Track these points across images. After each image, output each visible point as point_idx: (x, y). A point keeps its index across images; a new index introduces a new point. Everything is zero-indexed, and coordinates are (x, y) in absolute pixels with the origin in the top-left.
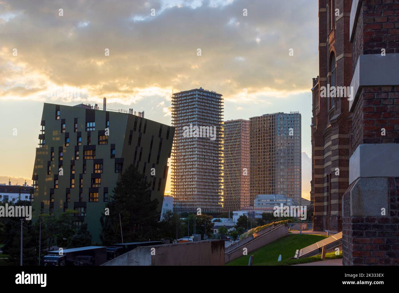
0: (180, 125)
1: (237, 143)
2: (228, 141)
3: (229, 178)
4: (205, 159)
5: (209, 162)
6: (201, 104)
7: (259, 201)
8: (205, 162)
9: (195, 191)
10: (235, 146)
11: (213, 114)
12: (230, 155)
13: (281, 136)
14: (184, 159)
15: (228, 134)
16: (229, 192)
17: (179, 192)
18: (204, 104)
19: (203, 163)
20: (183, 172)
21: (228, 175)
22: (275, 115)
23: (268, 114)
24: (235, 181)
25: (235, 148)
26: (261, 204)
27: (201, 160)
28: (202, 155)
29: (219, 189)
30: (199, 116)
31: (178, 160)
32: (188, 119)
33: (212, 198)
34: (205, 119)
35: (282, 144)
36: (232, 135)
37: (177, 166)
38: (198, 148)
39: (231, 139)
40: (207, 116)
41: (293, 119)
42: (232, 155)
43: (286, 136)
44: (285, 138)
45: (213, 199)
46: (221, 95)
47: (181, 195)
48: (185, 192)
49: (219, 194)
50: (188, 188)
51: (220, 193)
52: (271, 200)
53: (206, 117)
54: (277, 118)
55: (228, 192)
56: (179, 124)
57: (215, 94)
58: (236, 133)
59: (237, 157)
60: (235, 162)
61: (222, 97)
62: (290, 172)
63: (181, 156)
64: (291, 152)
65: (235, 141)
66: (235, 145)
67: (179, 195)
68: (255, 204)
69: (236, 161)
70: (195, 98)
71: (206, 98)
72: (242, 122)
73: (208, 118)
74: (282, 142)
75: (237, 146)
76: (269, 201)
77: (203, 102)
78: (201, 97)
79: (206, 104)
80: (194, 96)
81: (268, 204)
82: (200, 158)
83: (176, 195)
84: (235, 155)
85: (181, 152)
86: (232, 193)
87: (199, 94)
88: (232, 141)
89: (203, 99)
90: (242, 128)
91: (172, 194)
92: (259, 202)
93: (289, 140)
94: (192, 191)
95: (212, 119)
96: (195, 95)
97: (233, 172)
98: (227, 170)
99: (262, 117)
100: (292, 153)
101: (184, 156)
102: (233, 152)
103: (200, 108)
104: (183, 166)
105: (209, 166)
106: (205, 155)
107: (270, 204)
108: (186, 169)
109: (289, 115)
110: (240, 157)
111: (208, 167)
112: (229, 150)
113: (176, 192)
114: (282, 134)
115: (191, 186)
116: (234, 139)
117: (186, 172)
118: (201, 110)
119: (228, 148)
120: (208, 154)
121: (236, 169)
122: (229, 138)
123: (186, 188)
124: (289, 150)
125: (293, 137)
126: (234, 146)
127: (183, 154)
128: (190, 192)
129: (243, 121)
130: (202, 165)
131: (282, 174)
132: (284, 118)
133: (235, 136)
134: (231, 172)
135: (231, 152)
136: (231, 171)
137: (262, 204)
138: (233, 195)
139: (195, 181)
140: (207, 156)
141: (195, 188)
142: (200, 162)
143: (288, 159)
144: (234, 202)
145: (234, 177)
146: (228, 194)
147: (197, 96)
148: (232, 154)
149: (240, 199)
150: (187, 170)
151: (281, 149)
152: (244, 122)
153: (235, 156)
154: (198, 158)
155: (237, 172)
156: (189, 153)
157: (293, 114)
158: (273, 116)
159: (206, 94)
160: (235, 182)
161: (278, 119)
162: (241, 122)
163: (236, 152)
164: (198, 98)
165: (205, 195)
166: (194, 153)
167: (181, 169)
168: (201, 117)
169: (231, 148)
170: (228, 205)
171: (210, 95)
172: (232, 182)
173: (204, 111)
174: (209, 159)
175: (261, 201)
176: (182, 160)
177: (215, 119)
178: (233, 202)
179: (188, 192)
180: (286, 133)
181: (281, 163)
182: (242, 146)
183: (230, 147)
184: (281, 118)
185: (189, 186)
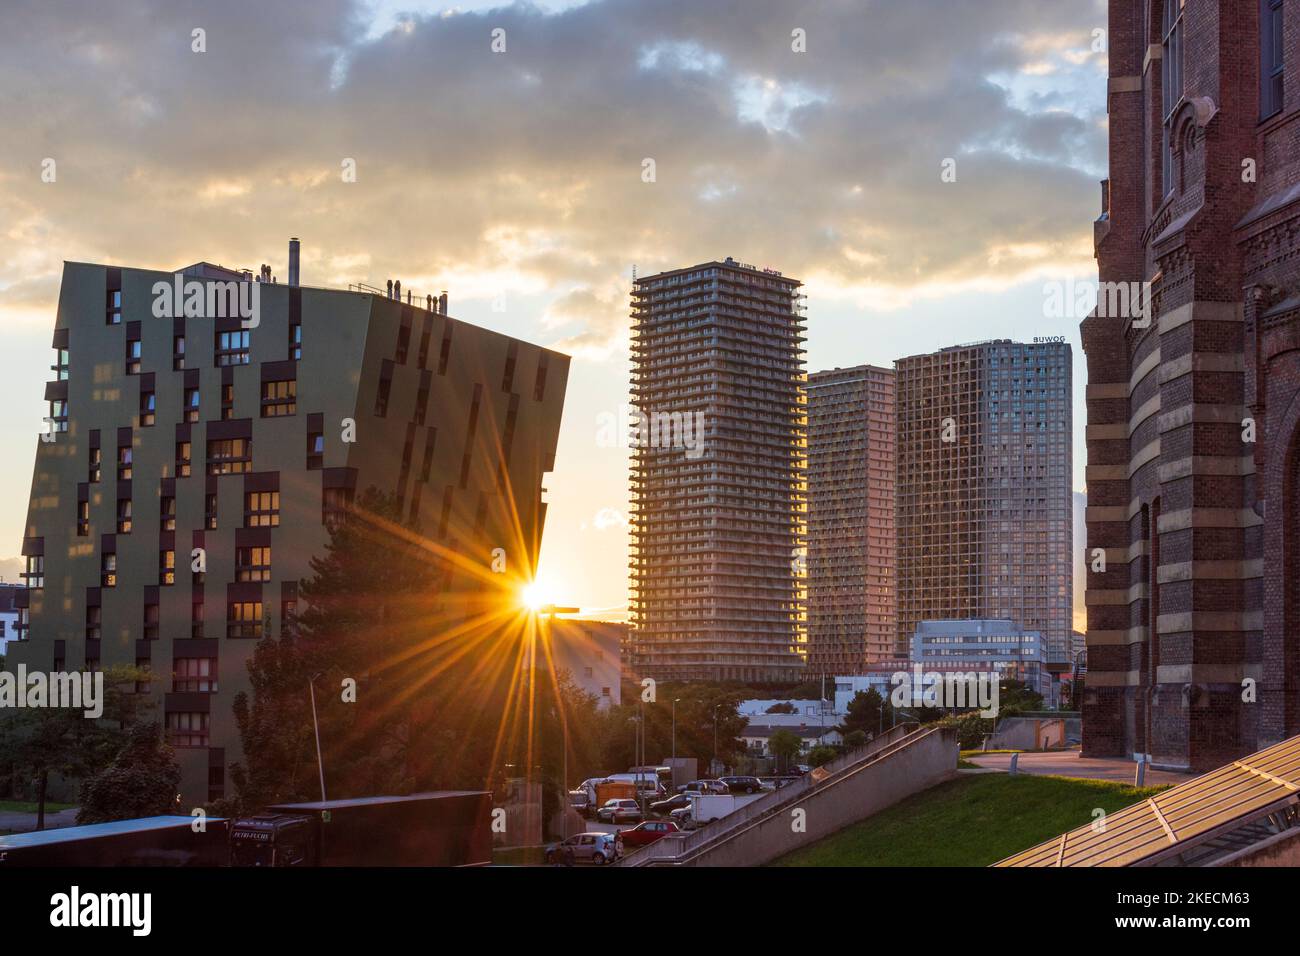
0: (660, 385)
1: (855, 447)
2: (822, 441)
3: (826, 565)
4: (742, 499)
5: (758, 512)
6: (731, 313)
7: (927, 640)
8: (742, 510)
9: (709, 610)
10: (849, 458)
11: (771, 348)
12: (831, 488)
13: (1004, 420)
14: (673, 501)
15: (823, 417)
16: (828, 612)
17: (655, 612)
18: (738, 314)
19: (738, 515)
20: (670, 544)
21: (824, 555)
22: (981, 350)
23: (957, 347)
24: (846, 574)
25: (847, 462)
26: (934, 653)
27: (730, 503)
28: (734, 487)
29: (792, 602)
30: (722, 355)
31: (651, 505)
32: (687, 364)
33: (770, 631)
34: (744, 365)
35: (1004, 446)
36: (836, 420)
37: (647, 524)
38: (718, 463)
39: (834, 435)
40: (750, 355)
41: (1042, 363)
42: (837, 488)
43: (1018, 420)
44: (1017, 429)
45: (770, 635)
46: (797, 284)
47: (662, 622)
48: (678, 611)
49: (792, 617)
50: (686, 599)
51: (795, 617)
52: (966, 639)
53: (746, 359)
54: (989, 360)
55: (822, 613)
56: (656, 381)
57: (776, 279)
58: (851, 413)
59: (855, 494)
60: (847, 510)
61: (799, 290)
62: (1032, 543)
63: (663, 490)
64: (1038, 473)
65: (848, 438)
66: (848, 452)
67: (655, 623)
68: (912, 653)
69: (849, 506)
70: (709, 293)
71: (745, 293)
72: (869, 374)
73: (753, 361)
74: (1004, 442)
75: (853, 457)
76: (961, 640)
77: (735, 308)
78: (731, 290)
79: (747, 315)
80: (706, 288)
81: (959, 651)
82: (726, 497)
83: (647, 623)
84: (847, 486)
85: (663, 478)
86: (836, 617)
87: (721, 281)
88: (838, 439)
89: (736, 296)
90: (870, 394)
91: (632, 620)
92: (927, 646)
93: (1029, 434)
94: (701, 610)
95: (768, 364)
96: (709, 282)
97: (840, 544)
98: (821, 537)
99: (936, 356)
100: (1041, 478)
101: (674, 489)
102: (839, 478)
103: (725, 328)
104: (671, 523)
105: (756, 523)
106: (742, 488)
107: (963, 650)
108: (678, 534)
109: (1031, 347)
110: (862, 493)
111: (754, 528)
112: (828, 469)
113: (647, 611)
114: (1006, 415)
115: (698, 593)
116: (842, 433)
117: (678, 545)
118: (729, 336)
119: (824, 464)
120: (754, 483)
121: (849, 535)
122: (825, 431)
123: (678, 600)
124: (1030, 467)
125: (1043, 425)
126: (843, 458)
127: (670, 483)
128: (694, 611)
129: (873, 372)
130: (735, 521)
131: (1005, 551)
132: (1012, 359)
133: (847, 423)
134: (835, 546)
135: (834, 478)
136: (833, 540)
137: (938, 652)
138: (840, 622)
139: (709, 576)
140: (750, 489)
141: (709, 598)
142: (726, 509)
143: (1027, 500)
144: (843, 645)
145: (844, 563)
146: (823, 618)
147: (714, 285)
148: (836, 482)
149: (864, 637)
150: (682, 537)
151: (1004, 464)
152: (879, 373)
153: (847, 491)
154: (718, 496)
155: (853, 544)
156: (691, 480)
157: (1042, 346)
158: (974, 352)
159: (745, 281)
160: (848, 578)
161: (992, 362)
162: (867, 377)
163: (849, 477)
164: (721, 293)
165: (745, 622)
166: (706, 478)
167: (662, 534)
168: (730, 356)
169: (833, 463)
170: (824, 655)
171: (761, 284)
172: (836, 579)
173: (739, 336)
174: (758, 501)
175: (933, 641)
176: (666, 505)
177: (778, 365)
178: (841, 647)
179: (686, 611)
180: (1018, 410)
181: (1002, 511)
182: (872, 455)
183: (830, 459)
184: (1002, 359)
185: (689, 592)
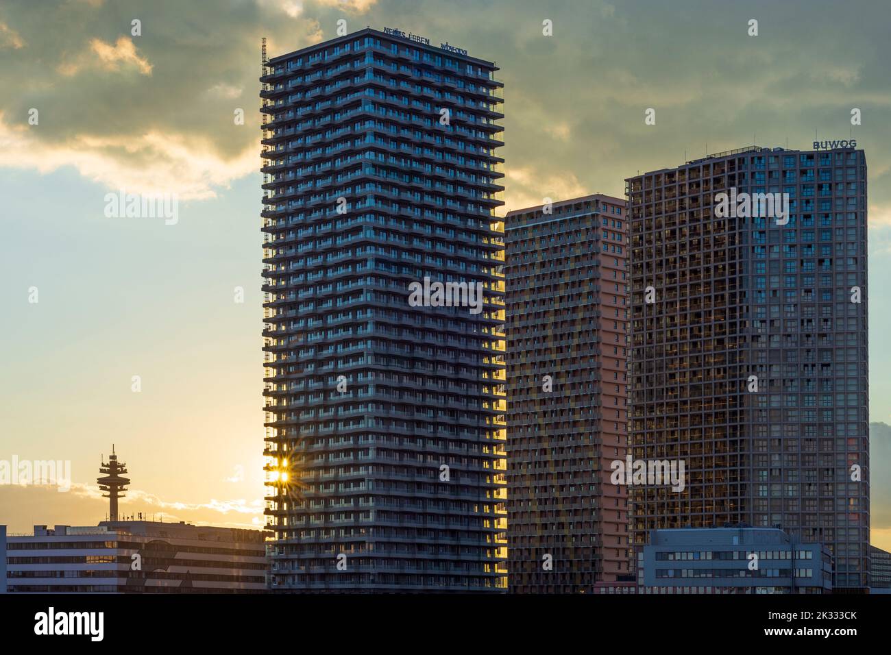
0: (300, 203)
1: (583, 302)
2: (542, 296)
3: (548, 457)
4: (413, 361)
5: (436, 378)
6: (393, 100)
7: (662, 556)
8: (414, 376)
9: (367, 512)
10: (575, 316)
11: (452, 152)
12: (553, 357)
13: (774, 256)
14: (321, 363)
15: (543, 264)
17: (299, 515)
18: (404, 103)
19: (406, 382)
20: (316, 423)
21: (545, 445)
22: (742, 160)
23: (710, 158)
24: (574, 469)
25: (573, 322)
26: (671, 573)
27: (394, 366)
28: (401, 343)
29: (486, 503)
30: (381, 158)
31: (292, 369)
32: (333, 173)
33: (454, 543)
34: (413, 174)
35: (775, 291)
36: (560, 268)
37: (288, 395)
39: (556, 287)
40: (422, 161)
41: (825, 178)
42: (560, 356)
43: (793, 255)
44: (793, 267)
45: (454, 548)
46: (489, 67)
47: (308, 530)
48: (327, 514)
49: (487, 524)
50: (337, 498)
51: (492, 524)
52: (716, 555)
53: (416, 166)
54: (753, 174)
56: (295, 198)
57: (461, 59)
58: (577, 258)
59: (584, 365)
60: (573, 386)
61: (494, 77)
62: (814, 425)
63: (306, 348)
64: (821, 328)
65: (575, 291)
66: (575, 309)
67: (298, 531)
68: (641, 574)
69: (577, 380)
70: (362, 73)
71: (414, 75)
72: (601, 206)
73: (427, 170)
74: (775, 286)
75: (581, 315)
76: (710, 557)
77: (401, 94)
78: (392, 69)
79: (416, 105)
80: (358, 65)
81: (706, 571)
82: (389, 357)
83: (289, 530)
84: (574, 354)
85: (305, 332)
86: (561, 525)
87: (377, 56)
88: (562, 293)
89: (399, 78)
90: (601, 233)
91: (268, 526)
92: (662, 565)
93: (808, 276)
94: (357, 513)
95: (450, 175)
96: (361, 56)
97: (567, 431)
98: (541, 421)
99: (682, 171)
100: (825, 335)
101: (320, 347)
102: (563, 343)
103: (387, 122)
104: (317, 393)
105: (434, 394)
106: (412, 345)
107: (713, 571)
108: (326, 408)
109: (810, 156)
110: (593, 363)
111: (430, 401)
112: (549, 332)
113: (290, 514)
114: (776, 249)
115: (352, 489)
116: (567, 284)
117: (326, 423)
118: (392, 131)
119: (544, 326)
120: (430, 339)
121: (577, 417)
122: (546, 283)
123: (327, 500)
124: (810, 321)
125: (827, 263)
126: (568, 317)
127: (315, 338)
128: (347, 513)
129: (605, 204)
130: (402, 390)
131: (776, 435)
132: (784, 172)
133: (573, 271)
134: (559, 432)
135: (557, 344)
136: (557, 424)
137: (678, 572)
138: (566, 532)
139: (366, 465)
140: (424, 346)
141: (366, 496)
142: (388, 373)
143: (806, 365)
145: (570, 455)
147: (368, 61)
148: (560, 350)
150: (331, 413)
151: (774, 316)
152: (613, 205)
153: (574, 360)
154: (377, 356)
155: (582, 430)
156: (342, 334)
157: (825, 155)
158: (732, 162)
159: (414, 58)
160: (576, 474)
161: (757, 176)
162: (597, 209)
163: (576, 341)
164: (377, 72)
165: (419, 530)
166: (360, 332)
167: (307, 409)
168: (392, 161)
169: (555, 324)
171: (437, 64)
172: (560, 475)
173: (405, 134)
174: (436, 363)
175: (671, 557)
176: (310, 369)
177: (462, 177)
179: (338, 514)
180: (793, 241)
181: (771, 381)
182: (605, 313)
183: (552, 319)
184: (770, 173)
185: (341, 488)
